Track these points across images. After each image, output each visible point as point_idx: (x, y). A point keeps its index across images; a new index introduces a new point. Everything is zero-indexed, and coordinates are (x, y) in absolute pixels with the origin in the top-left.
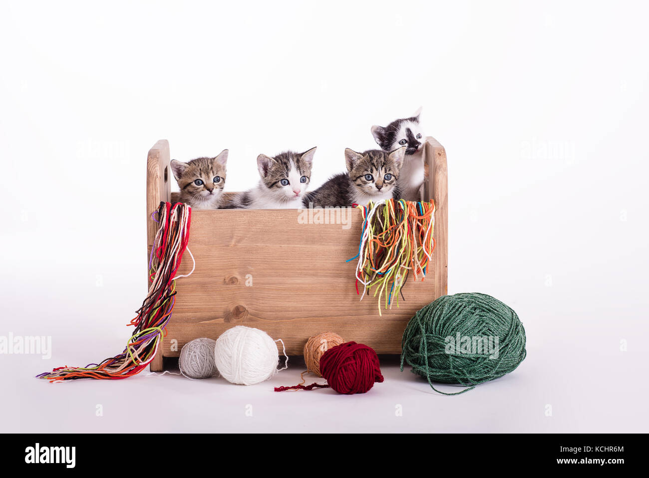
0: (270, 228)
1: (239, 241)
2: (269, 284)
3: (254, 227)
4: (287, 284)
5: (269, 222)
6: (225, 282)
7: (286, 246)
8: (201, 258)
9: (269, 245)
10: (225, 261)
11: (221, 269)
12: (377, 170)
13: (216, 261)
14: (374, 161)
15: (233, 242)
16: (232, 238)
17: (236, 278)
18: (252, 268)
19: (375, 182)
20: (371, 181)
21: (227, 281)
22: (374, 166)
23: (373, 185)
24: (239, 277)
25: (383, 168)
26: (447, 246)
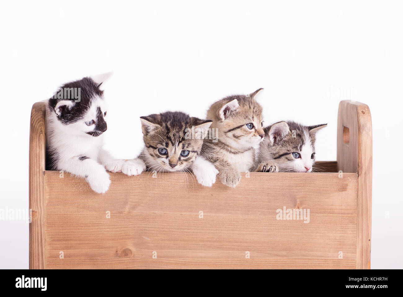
0: (169, 193)
1: (134, 208)
2: (168, 257)
3: (151, 192)
4: (188, 257)
5: (169, 186)
6: (116, 254)
7: (188, 213)
8: (90, 226)
9: (168, 213)
10: (117, 230)
11: (113, 240)
12: (173, 145)
13: (108, 230)
14: (171, 135)
15: (127, 209)
16: (126, 203)
17: (130, 250)
18: (149, 239)
19: (169, 158)
20: (165, 156)
21: (119, 252)
22: (171, 140)
23: (167, 161)
24: (133, 249)
25: (181, 145)
26: (370, 216)
